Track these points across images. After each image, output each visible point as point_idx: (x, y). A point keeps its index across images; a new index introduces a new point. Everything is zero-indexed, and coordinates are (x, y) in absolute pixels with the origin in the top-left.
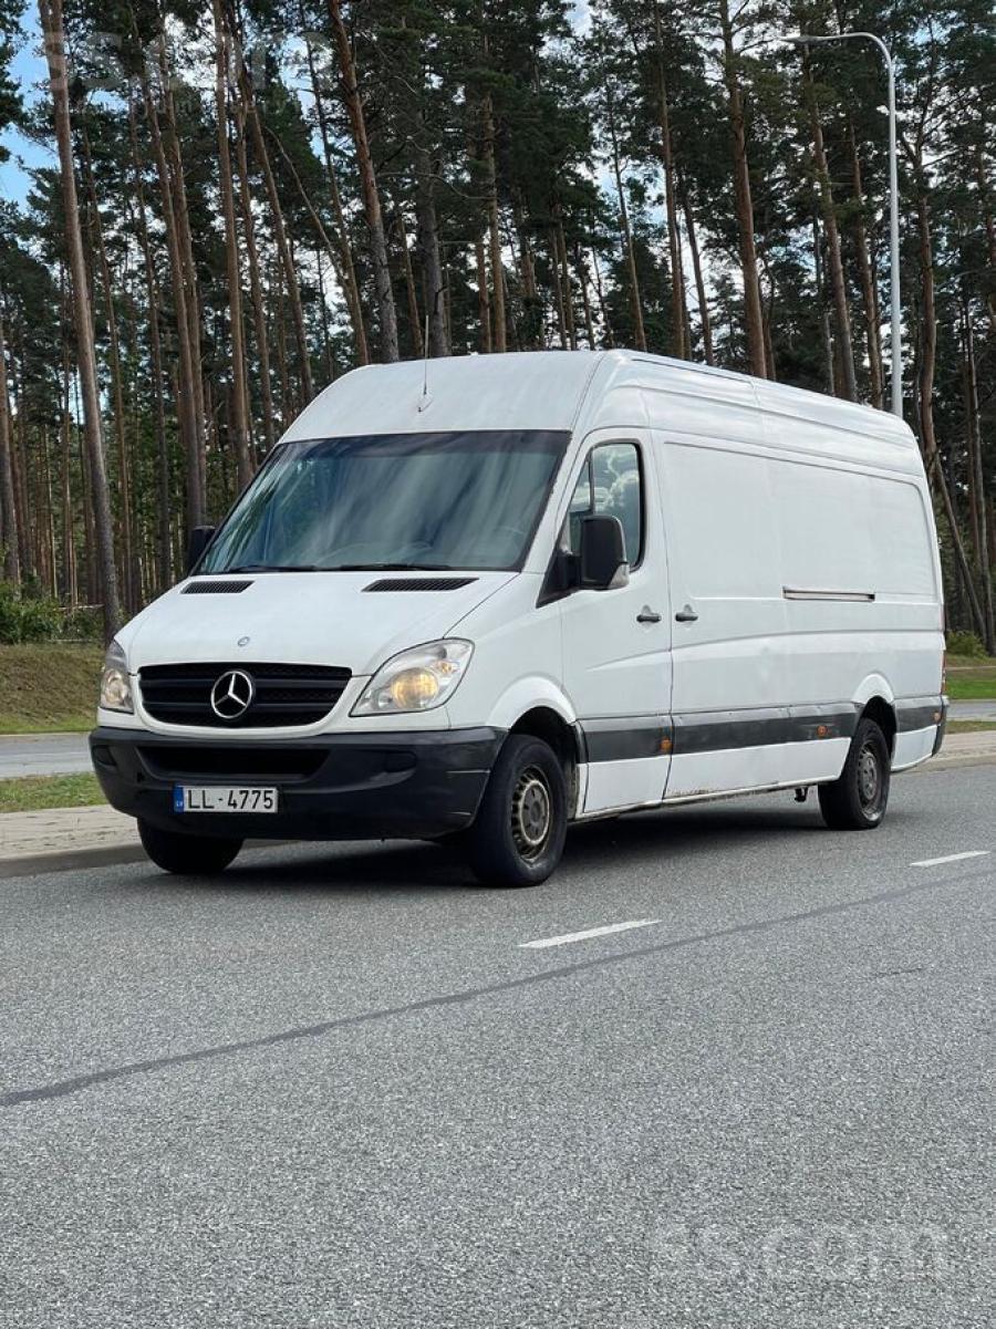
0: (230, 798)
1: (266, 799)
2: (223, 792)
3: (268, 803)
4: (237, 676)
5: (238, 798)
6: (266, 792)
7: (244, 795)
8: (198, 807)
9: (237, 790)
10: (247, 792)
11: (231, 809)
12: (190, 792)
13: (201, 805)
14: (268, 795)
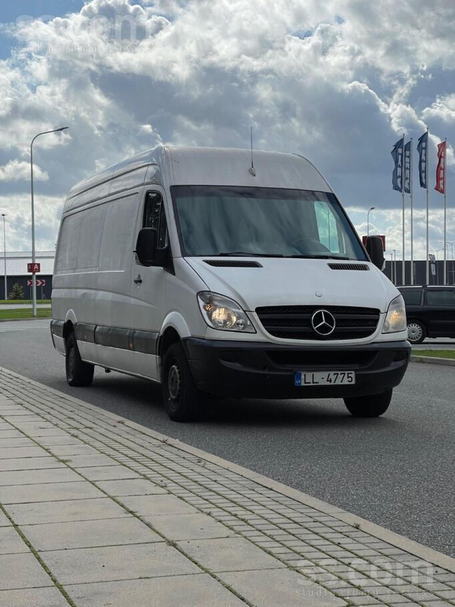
0: (328, 377)
1: (348, 377)
2: (324, 374)
3: (350, 379)
4: (324, 312)
5: (333, 377)
6: (348, 374)
7: (336, 375)
8: (310, 383)
9: (332, 373)
10: (338, 374)
11: (328, 383)
12: (305, 375)
13: (311, 381)
14: (350, 375)
